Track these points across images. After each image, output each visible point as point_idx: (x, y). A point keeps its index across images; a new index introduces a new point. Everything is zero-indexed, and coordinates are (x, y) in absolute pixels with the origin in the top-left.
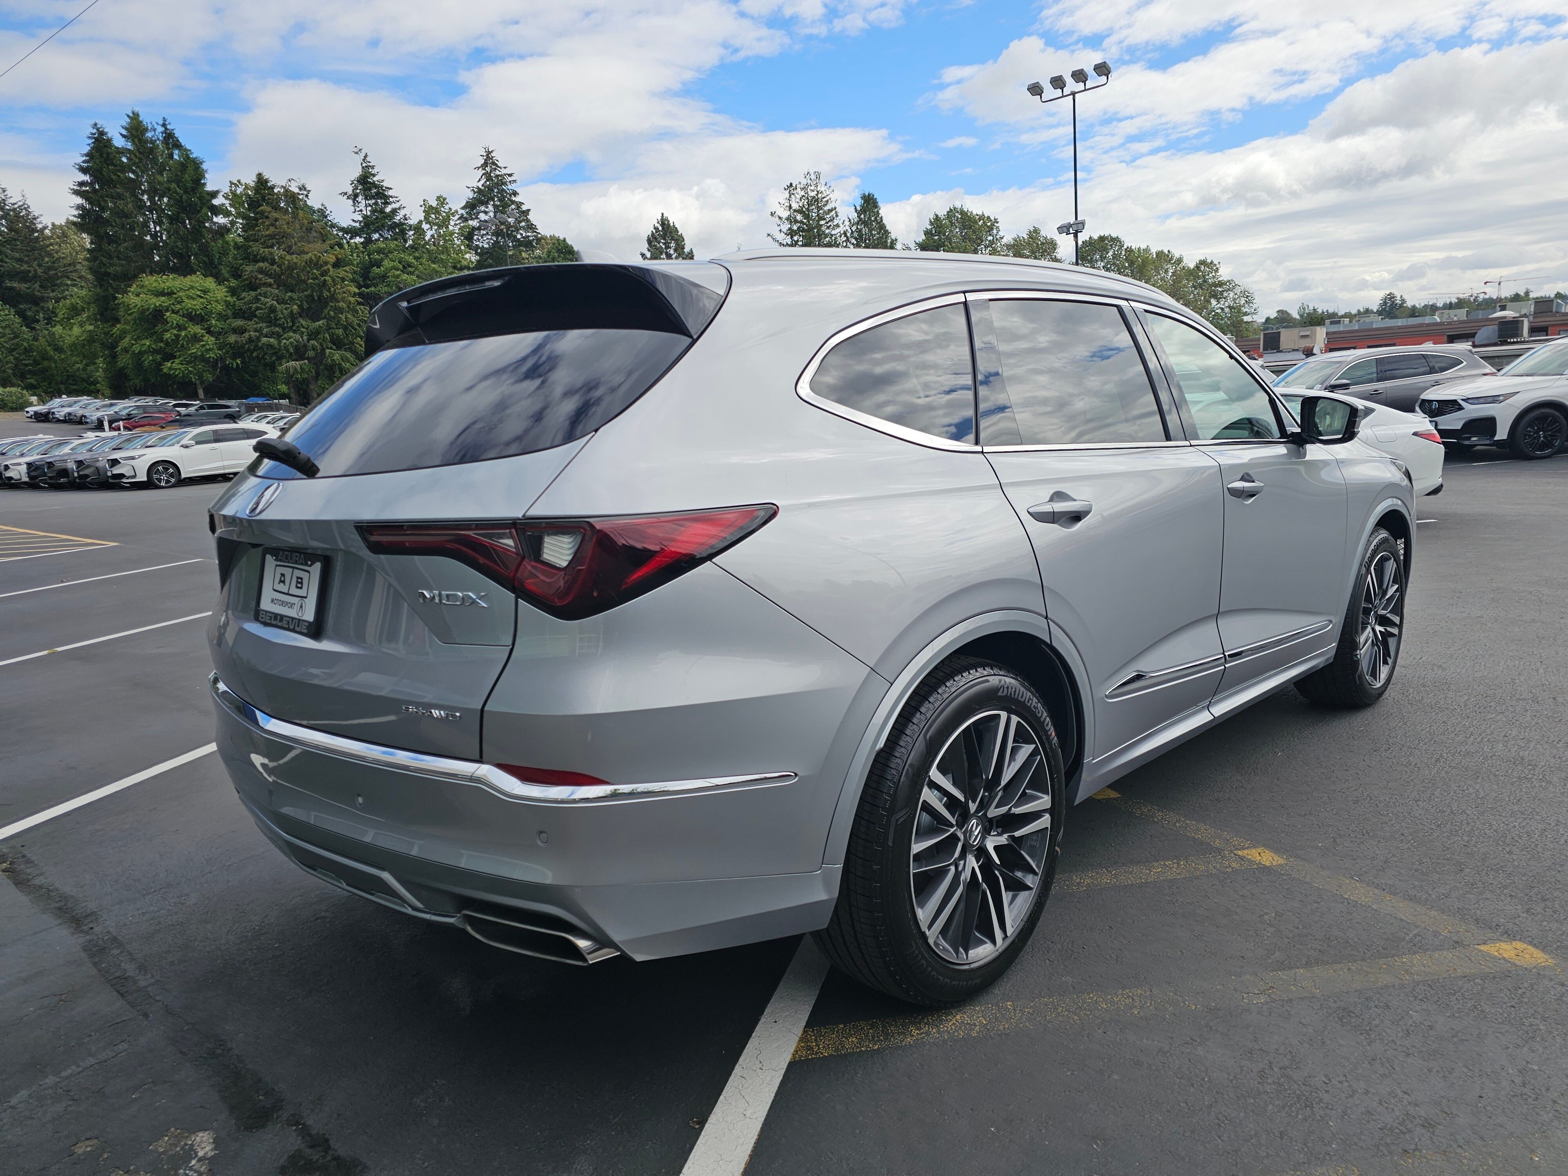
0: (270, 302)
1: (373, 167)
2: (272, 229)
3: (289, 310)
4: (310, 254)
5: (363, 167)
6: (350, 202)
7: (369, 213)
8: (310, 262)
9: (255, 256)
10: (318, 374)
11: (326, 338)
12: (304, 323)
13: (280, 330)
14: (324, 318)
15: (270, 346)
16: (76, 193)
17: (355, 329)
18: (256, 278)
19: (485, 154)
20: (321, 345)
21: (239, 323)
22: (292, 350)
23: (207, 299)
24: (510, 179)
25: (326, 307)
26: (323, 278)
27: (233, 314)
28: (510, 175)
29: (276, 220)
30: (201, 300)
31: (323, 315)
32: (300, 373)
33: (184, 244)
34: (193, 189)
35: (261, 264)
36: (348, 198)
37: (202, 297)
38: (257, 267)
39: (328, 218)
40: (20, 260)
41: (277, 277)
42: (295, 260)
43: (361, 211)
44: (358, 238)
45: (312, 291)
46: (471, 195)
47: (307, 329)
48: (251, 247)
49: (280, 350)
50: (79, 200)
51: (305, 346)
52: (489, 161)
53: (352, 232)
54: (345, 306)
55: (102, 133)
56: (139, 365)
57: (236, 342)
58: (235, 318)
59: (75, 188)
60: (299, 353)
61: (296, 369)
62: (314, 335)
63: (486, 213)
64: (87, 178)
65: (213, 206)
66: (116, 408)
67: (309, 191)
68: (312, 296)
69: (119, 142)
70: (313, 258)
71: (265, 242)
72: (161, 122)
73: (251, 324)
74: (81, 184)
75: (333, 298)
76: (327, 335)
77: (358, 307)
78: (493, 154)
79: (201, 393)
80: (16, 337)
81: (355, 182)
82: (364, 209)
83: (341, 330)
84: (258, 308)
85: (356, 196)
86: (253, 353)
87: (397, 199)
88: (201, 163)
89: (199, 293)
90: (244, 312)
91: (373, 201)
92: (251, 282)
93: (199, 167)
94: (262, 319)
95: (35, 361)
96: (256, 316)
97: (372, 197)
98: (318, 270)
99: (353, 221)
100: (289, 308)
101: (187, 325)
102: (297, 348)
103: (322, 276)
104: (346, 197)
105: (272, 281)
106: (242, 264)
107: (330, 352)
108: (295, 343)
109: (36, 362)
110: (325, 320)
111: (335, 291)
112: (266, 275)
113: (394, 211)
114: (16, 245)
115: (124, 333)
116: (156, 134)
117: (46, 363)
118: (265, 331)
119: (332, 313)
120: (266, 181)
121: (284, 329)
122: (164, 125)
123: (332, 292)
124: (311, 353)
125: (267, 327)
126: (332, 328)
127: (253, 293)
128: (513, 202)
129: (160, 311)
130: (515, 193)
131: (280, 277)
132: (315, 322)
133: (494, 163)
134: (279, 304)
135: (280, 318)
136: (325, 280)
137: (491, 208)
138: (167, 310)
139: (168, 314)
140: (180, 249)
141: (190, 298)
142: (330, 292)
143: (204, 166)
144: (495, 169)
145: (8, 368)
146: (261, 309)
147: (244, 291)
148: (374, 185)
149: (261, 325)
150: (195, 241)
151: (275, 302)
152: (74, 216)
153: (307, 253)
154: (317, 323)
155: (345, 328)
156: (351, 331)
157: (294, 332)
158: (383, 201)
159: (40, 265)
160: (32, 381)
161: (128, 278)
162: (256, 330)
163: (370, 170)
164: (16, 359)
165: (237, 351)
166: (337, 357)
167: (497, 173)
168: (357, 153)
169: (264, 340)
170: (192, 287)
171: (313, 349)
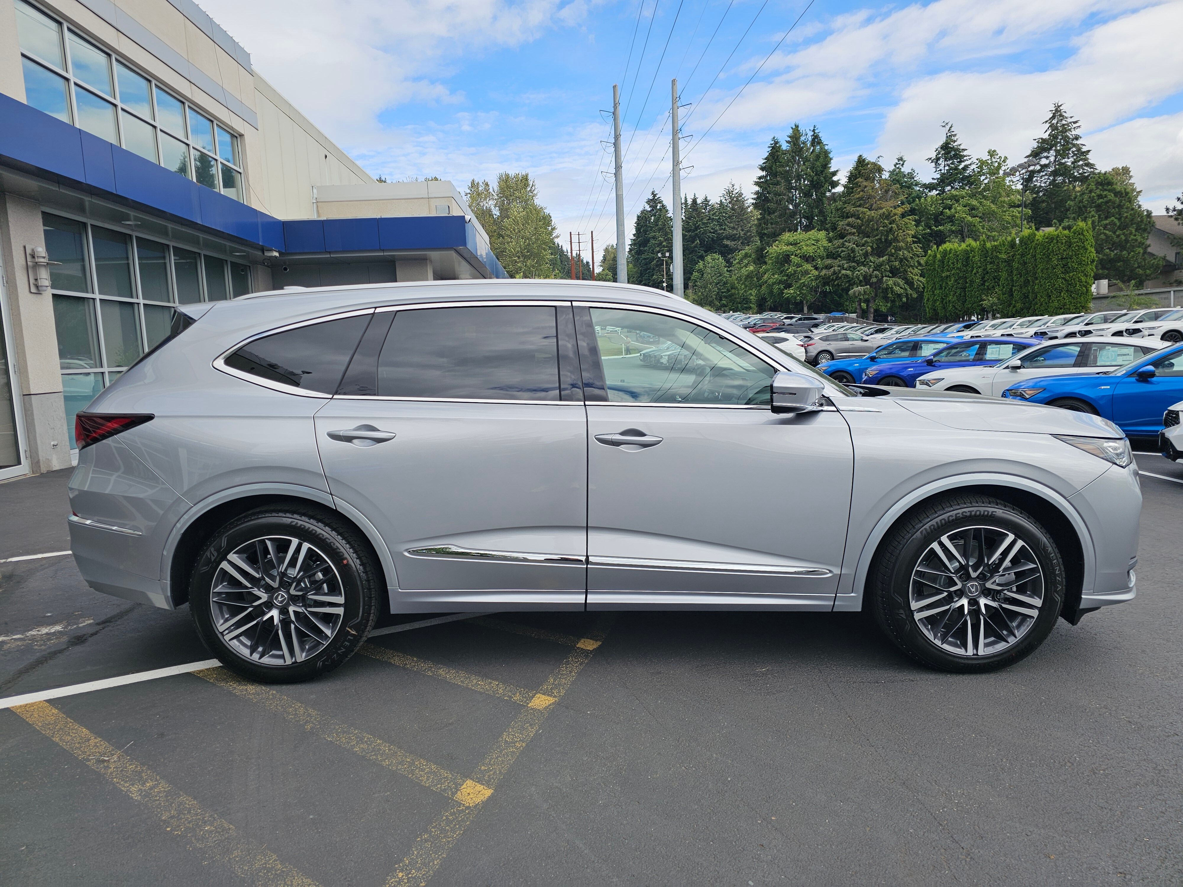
0: (851, 245)
1: (955, 135)
2: (861, 193)
3: (864, 251)
4: (884, 210)
5: (947, 137)
6: (933, 164)
7: (946, 171)
8: (883, 215)
9: (847, 214)
10: (876, 295)
11: (887, 269)
12: (872, 259)
13: (856, 265)
14: (887, 255)
15: (847, 276)
16: (757, 184)
17: (908, 261)
18: (845, 230)
19: (1054, 109)
20: (882, 274)
21: (829, 261)
22: (861, 278)
23: (817, 246)
24: (1075, 125)
25: (890, 246)
26: (890, 226)
27: (827, 255)
28: (1075, 122)
29: (866, 187)
30: (814, 247)
31: (887, 253)
32: (863, 295)
33: (811, 210)
34: (822, 172)
35: (850, 219)
36: (932, 162)
37: (815, 245)
38: (846, 222)
39: (915, 179)
40: (734, 228)
41: (859, 228)
42: (873, 215)
43: (941, 170)
44: (934, 191)
45: (882, 236)
46: (1035, 145)
47: (874, 263)
48: (846, 208)
49: (853, 279)
50: (757, 188)
51: (871, 275)
52: (1057, 113)
53: (931, 187)
54: (903, 245)
55: (776, 143)
56: (771, 292)
57: (825, 275)
58: (827, 258)
59: (757, 180)
60: (866, 280)
61: (860, 292)
62: (878, 267)
63: (1047, 157)
64: (764, 173)
65: (833, 181)
66: (749, 320)
67: (905, 161)
68: (880, 239)
69: (785, 146)
70: (886, 212)
71: (855, 203)
72: (812, 129)
73: (837, 262)
74: (760, 178)
75: (896, 240)
76: (887, 266)
77: (913, 246)
78: (1061, 108)
79: (806, 309)
80: (720, 276)
81: (939, 149)
82: (943, 169)
83: (897, 262)
84: (843, 251)
85: (938, 159)
86: (835, 281)
87: (970, 157)
88: (830, 153)
89: (813, 242)
90: (834, 254)
91: (951, 162)
92: (841, 233)
93: (828, 156)
94: (844, 258)
95: (727, 289)
96: (840, 257)
97: (951, 158)
98: (888, 220)
99: (933, 179)
100: (864, 249)
101: (803, 264)
102: (865, 277)
103: (890, 224)
104: (930, 161)
105: (855, 230)
106: (838, 221)
107: (886, 279)
108: (864, 273)
109: (728, 291)
110: (888, 256)
111: (897, 234)
112: (852, 227)
113: (965, 168)
114: (733, 219)
115: (767, 271)
116: (807, 137)
117: (733, 291)
118: (845, 266)
119: (893, 251)
120: (864, 160)
121: (858, 264)
122: (814, 130)
123: (896, 236)
124: (874, 280)
125: (847, 263)
126: (892, 261)
127: (841, 241)
128: (1074, 145)
129: (788, 255)
130: (1077, 138)
131: (861, 227)
132: (880, 257)
133: (1061, 115)
134: (857, 246)
135: (858, 256)
136: (892, 227)
137: (1052, 153)
138: (792, 255)
139: (793, 257)
140: (807, 214)
141: (807, 245)
142: (893, 236)
143: (831, 155)
144: (1062, 120)
145: (714, 295)
146: (844, 251)
147: (836, 239)
148: (953, 149)
149: (843, 262)
150: (817, 208)
151: (855, 245)
152: (753, 199)
153: (882, 209)
154: (881, 259)
155: (901, 261)
156: (905, 262)
157: (864, 266)
158: (959, 160)
159: (742, 230)
160: (724, 302)
161: (775, 236)
162: (839, 266)
163: (953, 138)
164: (718, 289)
165: (826, 281)
166: (890, 283)
167: (1064, 122)
168: (944, 126)
169: (843, 272)
170: (810, 239)
171: (876, 277)
